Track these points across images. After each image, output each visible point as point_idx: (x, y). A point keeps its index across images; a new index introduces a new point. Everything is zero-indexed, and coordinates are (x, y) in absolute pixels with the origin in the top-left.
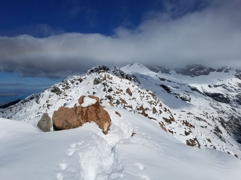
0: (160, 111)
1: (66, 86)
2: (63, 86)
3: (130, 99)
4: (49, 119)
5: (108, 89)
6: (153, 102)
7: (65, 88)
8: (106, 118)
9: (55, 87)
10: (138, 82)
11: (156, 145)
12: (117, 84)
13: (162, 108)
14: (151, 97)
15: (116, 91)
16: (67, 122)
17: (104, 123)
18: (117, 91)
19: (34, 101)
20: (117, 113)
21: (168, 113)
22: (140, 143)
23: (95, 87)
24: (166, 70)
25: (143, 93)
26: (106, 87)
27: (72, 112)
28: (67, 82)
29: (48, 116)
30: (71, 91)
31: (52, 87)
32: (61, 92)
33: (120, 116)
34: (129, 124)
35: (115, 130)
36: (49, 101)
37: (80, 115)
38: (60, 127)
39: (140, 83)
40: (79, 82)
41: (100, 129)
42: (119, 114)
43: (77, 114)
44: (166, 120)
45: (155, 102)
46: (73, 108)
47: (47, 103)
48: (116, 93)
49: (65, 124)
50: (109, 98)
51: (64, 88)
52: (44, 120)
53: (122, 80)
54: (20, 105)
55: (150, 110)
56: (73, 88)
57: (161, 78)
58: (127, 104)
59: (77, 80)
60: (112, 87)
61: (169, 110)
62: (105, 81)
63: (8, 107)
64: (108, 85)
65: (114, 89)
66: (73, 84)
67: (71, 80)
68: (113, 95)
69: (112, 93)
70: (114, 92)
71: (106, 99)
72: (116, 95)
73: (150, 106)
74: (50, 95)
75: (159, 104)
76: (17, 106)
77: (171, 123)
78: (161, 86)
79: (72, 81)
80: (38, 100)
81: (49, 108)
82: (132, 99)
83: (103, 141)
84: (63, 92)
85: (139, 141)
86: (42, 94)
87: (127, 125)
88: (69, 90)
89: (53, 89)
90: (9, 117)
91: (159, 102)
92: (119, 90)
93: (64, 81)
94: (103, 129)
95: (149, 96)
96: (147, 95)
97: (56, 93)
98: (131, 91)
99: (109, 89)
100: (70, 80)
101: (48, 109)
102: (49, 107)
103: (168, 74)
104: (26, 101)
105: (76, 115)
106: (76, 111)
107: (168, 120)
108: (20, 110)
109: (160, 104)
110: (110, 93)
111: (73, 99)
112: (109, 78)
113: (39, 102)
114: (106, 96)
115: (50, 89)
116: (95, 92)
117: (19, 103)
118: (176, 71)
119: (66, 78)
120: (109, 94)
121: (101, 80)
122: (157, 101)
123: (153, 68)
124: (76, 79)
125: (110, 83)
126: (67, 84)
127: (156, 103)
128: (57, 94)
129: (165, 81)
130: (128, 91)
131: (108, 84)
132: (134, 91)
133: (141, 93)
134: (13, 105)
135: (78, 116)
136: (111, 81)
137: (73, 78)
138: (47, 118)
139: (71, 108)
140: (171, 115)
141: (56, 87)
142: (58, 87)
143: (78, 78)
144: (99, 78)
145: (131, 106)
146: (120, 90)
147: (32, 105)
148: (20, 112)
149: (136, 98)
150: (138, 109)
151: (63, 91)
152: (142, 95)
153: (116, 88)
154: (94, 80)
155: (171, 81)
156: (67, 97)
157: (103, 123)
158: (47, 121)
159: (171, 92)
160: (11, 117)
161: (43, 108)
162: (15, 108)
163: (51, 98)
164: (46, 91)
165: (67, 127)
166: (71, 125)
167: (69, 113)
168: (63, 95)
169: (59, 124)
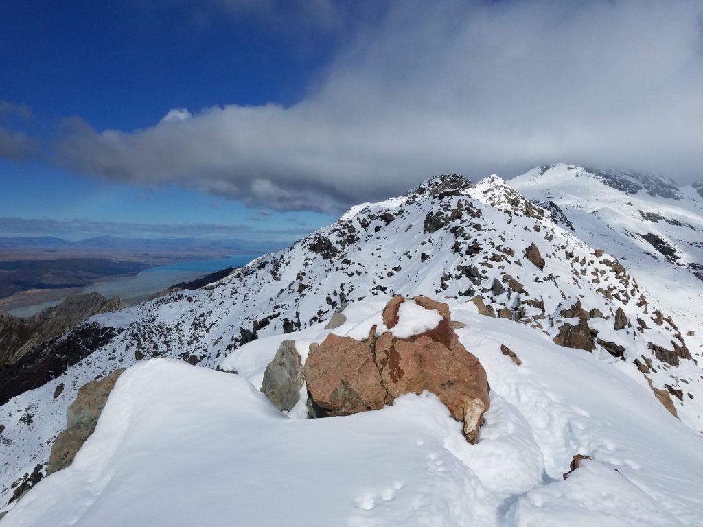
0: (639, 320)
1: (348, 234)
2: (339, 236)
3: (536, 280)
4: (297, 359)
5: (467, 246)
6: (615, 292)
7: (345, 241)
8: (473, 380)
9: (320, 236)
10: (566, 224)
11: (668, 505)
12: (495, 230)
13: (646, 312)
14: (608, 273)
15: (491, 252)
16: (345, 386)
17: (465, 399)
18: (493, 254)
19: (265, 273)
20: (505, 350)
21: (666, 328)
22: (608, 504)
23: (427, 240)
24: (662, 185)
25: (581, 260)
26: (461, 239)
27: (362, 353)
28: (350, 225)
29: (294, 349)
30: (360, 249)
31: (313, 237)
32: (334, 252)
33: (519, 363)
34: (553, 397)
35: (504, 428)
36: (304, 274)
37: (387, 367)
38: (327, 403)
39: (572, 229)
40: (383, 223)
41: (452, 421)
42: (513, 356)
43: (378, 360)
44: (660, 353)
45: (622, 291)
46: (366, 340)
47: (299, 280)
48: (491, 259)
49: (341, 392)
50: (470, 272)
51: (342, 239)
52: (283, 363)
53: (511, 220)
54: (234, 283)
55: (605, 315)
56: (366, 241)
57: (644, 212)
58: (527, 295)
59: (377, 218)
60: (480, 240)
61: (669, 321)
62: (459, 221)
63: (203, 287)
64: (466, 235)
65: (485, 246)
66: (366, 231)
67: (362, 217)
68: (483, 264)
69: (479, 258)
70: (485, 255)
71: (458, 277)
72: (491, 266)
73: (606, 304)
74: (306, 259)
75: (635, 300)
76: (224, 284)
77: (676, 364)
78: (643, 237)
79: (364, 220)
80: (277, 270)
81: (303, 295)
82: (545, 279)
83: (466, 481)
84: (339, 252)
85: (604, 494)
86: (286, 256)
87: (545, 401)
88: (356, 247)
89: (316, 242)
90: (206, 312)
91: (638, 291)
92: (502, 248)
93: (342, 221)
94: (464, 421)
95: (603, 272)
96: (596, 269)
97: (322, 255)
98: (543, 255)
99: (469, 247)
100: (358, 219)
101: (300, 296)
102: (303, 293)
103: (671, 199)
104: (246, 274)
105: (375, 366)
106: (374, 351)
107: (668, 355)
108: (232, 294)
109: (642, 297)
110: (473, 258)
111: (366, 273)
112: (469, 212)
113: (280, 275)
114: (459, 268)
115: (308, 242)
116: (427, 254)
117: (230, 276)
118: (699, 188)
120: (467, 261)
121: (447, 219)
122: (630, 287)
123: (617, 179)
124: (376, 215)
125: (474, 227)
126: (352, 229)
127: (626, 295)
128: (325, 257)
129: (659, 221)
130: (532, 253)
131: (467, 230)
132: (550, 254)
133: (577, 260)
134: (216, 281)
135: (382, 370)
136: (476, 220)
137: (367, 213)
138: (292, 356)
139: (361, 340)
140: (679, 336)
141: (323, 237)
142: (327, 237)
143: (380, 212)
144: (440, 213)
145: (539, 300)
146: (505, 249)
147: (261, 285)
148: (232, 300)
149: (557, 277)
150: (564, 314)
151: (339, 247)
152: (578, 266)
153: (492, 244)
154: (425, 218)
155: (681, 221)
156: (348, 266)
157: (462, 401)
158: (289, 367)
159: (678, 258)
160: (210, 313)
161: (289, 293)
162: (220, 290)
163: (309, 266)
164: (298, 246)
165: (348, 404)
166: (358, 398)
167: (354, 357)
168: (338, 260)
169: (323, 395)
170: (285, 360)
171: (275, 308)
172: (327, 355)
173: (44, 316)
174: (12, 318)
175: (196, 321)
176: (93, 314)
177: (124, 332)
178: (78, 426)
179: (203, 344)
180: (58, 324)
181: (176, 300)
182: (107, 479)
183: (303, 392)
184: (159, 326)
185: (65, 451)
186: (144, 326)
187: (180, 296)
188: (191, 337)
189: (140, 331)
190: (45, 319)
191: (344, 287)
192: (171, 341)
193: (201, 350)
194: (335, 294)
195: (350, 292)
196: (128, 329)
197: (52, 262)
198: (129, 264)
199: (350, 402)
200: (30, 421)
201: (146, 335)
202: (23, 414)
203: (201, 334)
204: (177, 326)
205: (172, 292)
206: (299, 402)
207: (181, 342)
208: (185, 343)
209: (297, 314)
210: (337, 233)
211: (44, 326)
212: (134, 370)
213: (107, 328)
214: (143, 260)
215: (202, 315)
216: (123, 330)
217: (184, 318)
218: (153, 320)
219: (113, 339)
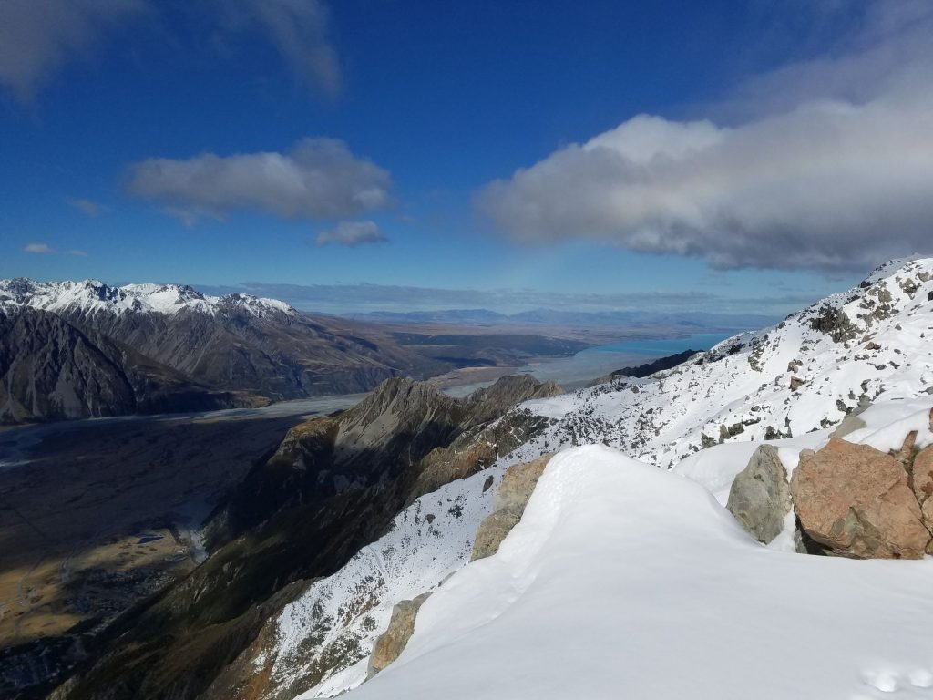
1: (878, 304)
2: (862, 306)
4: (781, 473)
7: (872, 315)
9: (830, 308)
16: (857, 517)
19: (740, 360)
27: (888, 471)
28: (883, 289)
29: (778, 459)
30: (898, 328)
31: (817, 308)
32: (852, 332)
36: (800, 363)
38: (825, 536)
43: (917, 484)
46: (897, 452)
47: (792, 372)
49: (850, 524)
51: (868, 312)
52: (760, 477)
54: (693, 372)
56: (909, 315)
63: (652, 375)
66: (912, 299)
67: (904, 276)
74: (805, 342)
76: (680, 373)
79: (909, 281)
80: (757, 355)
81: (797, 394)
84: (861, 332)
86: (772, 336)
88: (892, 324)
89: (822, 316)
90: (655, 408)
93: (869, 284)
97: (831, 335)
100: (898, 279)
101: (793, 396)
102: (798, 391)
104: (712, 359)
105: (911, 492)
106: (910, 469)
108: (690, 386)
111: (908, 365)
113: (762, 364)
115: (809, 316)
117: (689, 362)
119: (881, 269)
126: (885, 296)
128: (836, 339)
134: (670, 368)
135: (923, 501)
137: (915, 271)
138: (773, 468)
139: (887, 451)
141: (834, 309)
142: (842, 308)
147: (732, 376)
148: (691, 395)
151: (862, 324)
156: (876, 353)
158: (769, 483)
160: (661, 409)
161: (775, 390)
162: (676, 381)
163: (808, 352)
164: (792, 324)
165: (860, 543)
166: (879, 537)
167: (873, 476)
168: (859, 343)
169: (819, 524)
170: (762, 471)
171: (753, 410)
172: (828, 467)
173: (476, 398)
174: (446, 398)
175: (642, 418)
176: (525, 399)
177: (558, 424)
178: (504, 511)
179: (650, 450)
180: (490, 408)
181: (618, 390)
182: (533, 576)
183: (789, 521)
184: (598, 420)
185: (490, 537)
186: (580, 419)
187: (624, 385)
188: (636, 438)
189: (576, 424)
190: (478, 401)
191: (868, 386)
192: (611, 441)
193: (648, 456)
194: (852, 396)
195: (878, 394)
196: (563, 421)
197: (486, 338)
198: (566, 342)
199: (865, 542)
200: (459, 514)
201: (583, 430)
202: (452, 505)
203: (649, 436)
204: (618, 422)
205: (614, 378)
206: (782, 534)
207: (624, 443)
208: (628, 444)
209: (787, 421)
210: (859, 301)
211: (476, 408)
212: (566, 456)
213: (539, 417)
214: (581, 338)
215: (650, 412)
216: (557, 421)
217: (627, 413)
218: (591, 412)
219: (546, 430)
